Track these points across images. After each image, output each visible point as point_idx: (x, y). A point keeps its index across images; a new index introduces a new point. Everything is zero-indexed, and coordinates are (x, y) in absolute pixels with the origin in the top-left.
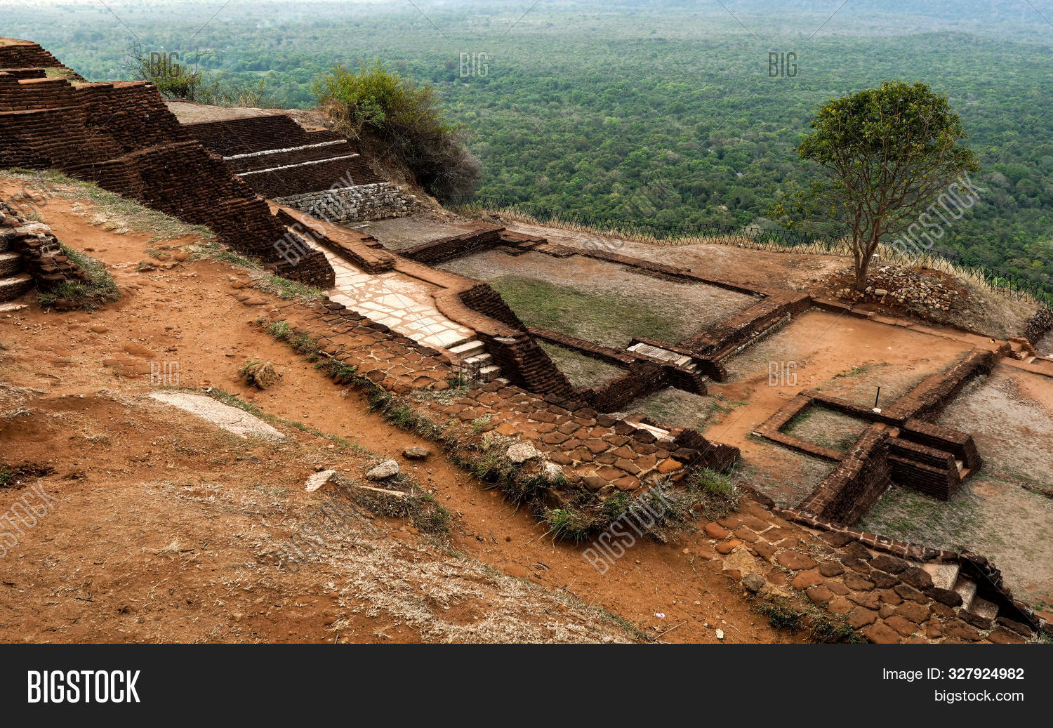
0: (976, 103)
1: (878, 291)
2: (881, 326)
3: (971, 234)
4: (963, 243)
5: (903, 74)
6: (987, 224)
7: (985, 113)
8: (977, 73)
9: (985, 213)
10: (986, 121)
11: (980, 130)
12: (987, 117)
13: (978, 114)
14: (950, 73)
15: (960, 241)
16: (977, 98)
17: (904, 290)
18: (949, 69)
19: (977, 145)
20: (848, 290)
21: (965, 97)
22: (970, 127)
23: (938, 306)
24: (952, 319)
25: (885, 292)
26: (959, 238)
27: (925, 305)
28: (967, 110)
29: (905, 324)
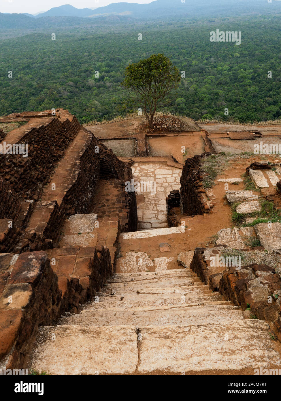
0: (53, 58)
1: (158, 127)
2: (171, 137)
3: (70, 104)
4: (69, 108)
5: (25, 52)
6: (73, 100)
7: (58, 62)
8: (50, 47)
9: (71, 96)
10: (59, 64)
11: (58, 68)
12: (59, 63)
13: (56, 62)
14: (41, 49)
15: (68, 108)
16: (53, 57)
17: (165, 124)
18: (40, 48)
19: (60, 74)
20: (148, 129)
21: (49, 57)
22: (55, 68)
23: (177, 126)
24: (183, 130)
25: (160, 126)
26: (67, 107)
27: (173, 127)
28: (52, 62)
29: (177, 134)
